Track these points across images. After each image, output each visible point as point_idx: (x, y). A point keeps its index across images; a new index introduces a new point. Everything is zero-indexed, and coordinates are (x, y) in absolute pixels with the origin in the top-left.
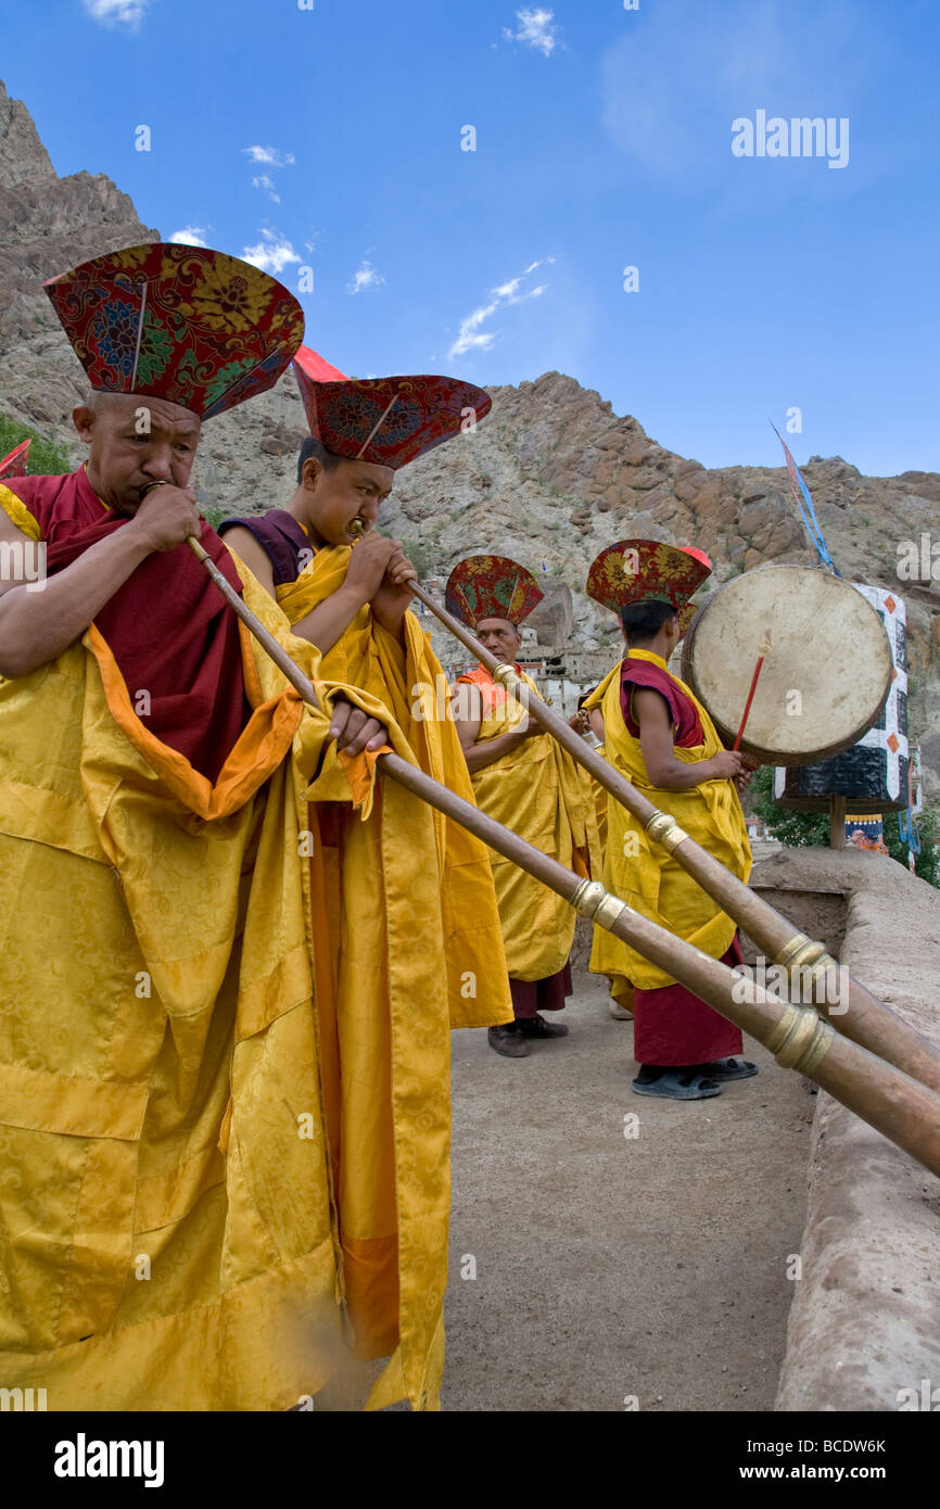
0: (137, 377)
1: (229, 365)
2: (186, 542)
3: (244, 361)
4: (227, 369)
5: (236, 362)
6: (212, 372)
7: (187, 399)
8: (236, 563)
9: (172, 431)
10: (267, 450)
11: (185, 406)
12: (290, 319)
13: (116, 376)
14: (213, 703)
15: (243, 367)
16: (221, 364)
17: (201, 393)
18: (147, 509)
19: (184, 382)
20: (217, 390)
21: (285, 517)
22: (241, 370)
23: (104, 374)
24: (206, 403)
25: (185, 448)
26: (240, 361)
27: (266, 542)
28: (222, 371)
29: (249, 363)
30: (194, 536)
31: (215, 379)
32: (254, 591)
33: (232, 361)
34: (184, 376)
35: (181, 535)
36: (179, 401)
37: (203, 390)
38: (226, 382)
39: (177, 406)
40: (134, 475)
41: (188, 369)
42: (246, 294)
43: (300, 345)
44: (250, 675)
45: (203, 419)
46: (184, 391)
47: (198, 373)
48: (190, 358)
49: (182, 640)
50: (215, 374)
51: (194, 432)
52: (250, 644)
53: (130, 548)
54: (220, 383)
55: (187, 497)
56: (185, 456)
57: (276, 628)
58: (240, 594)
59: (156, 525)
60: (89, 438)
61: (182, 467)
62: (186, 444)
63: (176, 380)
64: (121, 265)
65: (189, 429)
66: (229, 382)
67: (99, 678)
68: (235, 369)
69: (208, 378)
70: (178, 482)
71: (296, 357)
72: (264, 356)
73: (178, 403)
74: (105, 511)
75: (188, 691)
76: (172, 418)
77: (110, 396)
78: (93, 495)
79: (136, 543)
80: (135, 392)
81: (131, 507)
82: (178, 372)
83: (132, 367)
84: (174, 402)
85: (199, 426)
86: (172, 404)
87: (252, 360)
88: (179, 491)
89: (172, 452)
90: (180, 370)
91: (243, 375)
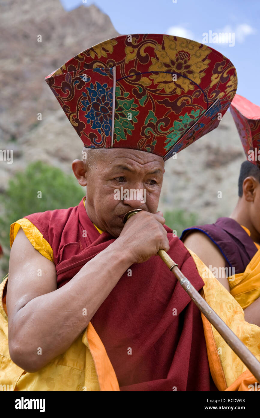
0: (115, 135)
1: (181, 118)
2: (158, 254)
3: (192, 113)
4: (180, 121)
5: (187, 114)
6: (169, 124)
7: (152, 147)
8: (198, 265)
9: (143, 172)
10: (210, 165)
11: (151, 152)
12: (225, 75)
13: (100, 136)
14: (186, 383)
15: (192, 117)
16: (175, 117)
17: (162, 141)
18: (128, 230)
19: (149, 135)
20: (174, 137)
21: (232, 223)
22: (191, 120)
23: (92, 136)
24: (167, 148)
25: (154, 182)
26: (189, 113)
27: (218, 243)
28: (176, 123)
29: (196, 114)
30: (164, 249)
31: (171, 129)
32: (213, 287)
33: (183, 114)
34: (148, 131)
35: (154, 249)
36: (146, 149)
37: (165, 139)
38: (180, 130)
39: (145, 153)
40: (117, 207)
41: (151, 125)
42: (189, 63)
43: (234, 94)
44: (213, 358)
45: (165, 159)
46: (149, 141)
47: (159, 126)
48: (151, 117)
49: (158, 332)
50: (171, 125)
51: (159, 170)
53: (115, 262)
54: (175, 132)
55: (158, 220)
56: (155, 188)
57: (233, 316)
58: (201, 291)
59: (135, 243)
60: (85, 183)
61: (152, 197)
62: (155, 179)
63: (143, 134)
64: (96, 57)
65: (155, 168)
66: (182, 129)
67: (94, 370)
68: (186, 119)
69: (167, 129)
70: (150, 208)
71: (232, 103)
72: (207, 106)
73: (146, 151)
74: (100, 234)
75: (165, 376)
76: (141, 161)
77: (97, 151)
78: (90, 223)
79: (120, 259)
80: (114, 147)
81: (116, 231)
82: (144, 129)
83: (110, 129)
84: (144, 150)
85: (163, 165)
86: (141, 152)
87: (198, 111)
88: (152, 216)
89: (144, 185)
90: (145, 127)
91: (192, 124)
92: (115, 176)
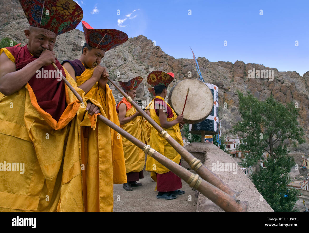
0: (41, 23)
1: (64, 23)
2: (52, 64)
3: (68, 22)
4: (64, 24)
5: (66, 22)
6: (60, 24)
7: (53, 30)
8: (65, 70)
9: (49, 38)
11: (53, 32)
12: (80, 13)
13: (36, 22)
15: (68, 23)
16: (62, 22)
17: (57, 29)
18: (42, 55)
19: (53, 26)
20: (61, 28)
21: (78, 61)
22: (67, 24)
23: (33, 22)
24: (58, 31)
25: (52, 42)
26: (67, 22)
27: (74, 66)
28: (62, 24)
29: (69, 22)
30: (54, 63)
31: (61, 26)
32: (69, 77)
33: (65, 22)
34: (53, 24)
35: (50, 62)
36: (51, 30)
37: (58, 28)
38: (63, 27)
40: (39, 47)
41: (54, 23)
42: (69, 6)
43: (82, 19)
44: (67, 97)
45: (57, 35)
46: (53, 28)
47: (57, 23)
48: (55, 20)
50: (61, 24)
51: (55, 38)
52: (67, 89)
53: (37, 64)
54: (62, 27)
55: (52, 53)
56: (52, 44)
58: (65, 77)
59: (44, 59)
60: (28, 38)
61: (51, 46)
62: (53, 41)
63: (51, 25)
65: (53, 37)
66: (64, 26)
67: (29, 96)
68: (66, 24)
69: (59, 25)
70: (50, 50)
72: (73, 21)
73: (51, 31)
74: (32, 56)
75: (52, 100)
76: (49, 34)
77: (34, 27)
78: (29, 52)
79: (39, 63)
80: (40, 27)
81: (38, 55)
83: (40, 21)
84: (50, 30)
85: (56, 37)
86: (50, 31)
87: (70, 22)
88: (50, 52)
89: (49, 42)
90: (52, 23)
91: (67, 25)
92: (39, 37)
